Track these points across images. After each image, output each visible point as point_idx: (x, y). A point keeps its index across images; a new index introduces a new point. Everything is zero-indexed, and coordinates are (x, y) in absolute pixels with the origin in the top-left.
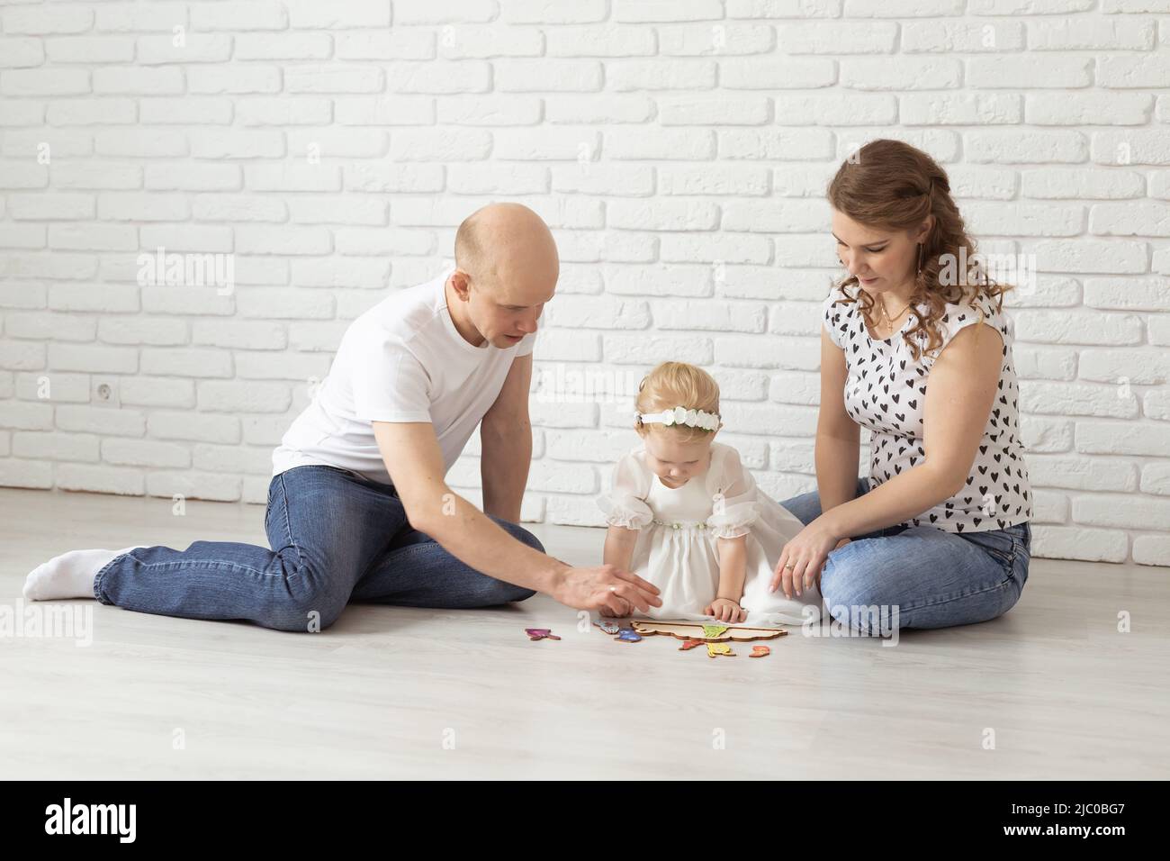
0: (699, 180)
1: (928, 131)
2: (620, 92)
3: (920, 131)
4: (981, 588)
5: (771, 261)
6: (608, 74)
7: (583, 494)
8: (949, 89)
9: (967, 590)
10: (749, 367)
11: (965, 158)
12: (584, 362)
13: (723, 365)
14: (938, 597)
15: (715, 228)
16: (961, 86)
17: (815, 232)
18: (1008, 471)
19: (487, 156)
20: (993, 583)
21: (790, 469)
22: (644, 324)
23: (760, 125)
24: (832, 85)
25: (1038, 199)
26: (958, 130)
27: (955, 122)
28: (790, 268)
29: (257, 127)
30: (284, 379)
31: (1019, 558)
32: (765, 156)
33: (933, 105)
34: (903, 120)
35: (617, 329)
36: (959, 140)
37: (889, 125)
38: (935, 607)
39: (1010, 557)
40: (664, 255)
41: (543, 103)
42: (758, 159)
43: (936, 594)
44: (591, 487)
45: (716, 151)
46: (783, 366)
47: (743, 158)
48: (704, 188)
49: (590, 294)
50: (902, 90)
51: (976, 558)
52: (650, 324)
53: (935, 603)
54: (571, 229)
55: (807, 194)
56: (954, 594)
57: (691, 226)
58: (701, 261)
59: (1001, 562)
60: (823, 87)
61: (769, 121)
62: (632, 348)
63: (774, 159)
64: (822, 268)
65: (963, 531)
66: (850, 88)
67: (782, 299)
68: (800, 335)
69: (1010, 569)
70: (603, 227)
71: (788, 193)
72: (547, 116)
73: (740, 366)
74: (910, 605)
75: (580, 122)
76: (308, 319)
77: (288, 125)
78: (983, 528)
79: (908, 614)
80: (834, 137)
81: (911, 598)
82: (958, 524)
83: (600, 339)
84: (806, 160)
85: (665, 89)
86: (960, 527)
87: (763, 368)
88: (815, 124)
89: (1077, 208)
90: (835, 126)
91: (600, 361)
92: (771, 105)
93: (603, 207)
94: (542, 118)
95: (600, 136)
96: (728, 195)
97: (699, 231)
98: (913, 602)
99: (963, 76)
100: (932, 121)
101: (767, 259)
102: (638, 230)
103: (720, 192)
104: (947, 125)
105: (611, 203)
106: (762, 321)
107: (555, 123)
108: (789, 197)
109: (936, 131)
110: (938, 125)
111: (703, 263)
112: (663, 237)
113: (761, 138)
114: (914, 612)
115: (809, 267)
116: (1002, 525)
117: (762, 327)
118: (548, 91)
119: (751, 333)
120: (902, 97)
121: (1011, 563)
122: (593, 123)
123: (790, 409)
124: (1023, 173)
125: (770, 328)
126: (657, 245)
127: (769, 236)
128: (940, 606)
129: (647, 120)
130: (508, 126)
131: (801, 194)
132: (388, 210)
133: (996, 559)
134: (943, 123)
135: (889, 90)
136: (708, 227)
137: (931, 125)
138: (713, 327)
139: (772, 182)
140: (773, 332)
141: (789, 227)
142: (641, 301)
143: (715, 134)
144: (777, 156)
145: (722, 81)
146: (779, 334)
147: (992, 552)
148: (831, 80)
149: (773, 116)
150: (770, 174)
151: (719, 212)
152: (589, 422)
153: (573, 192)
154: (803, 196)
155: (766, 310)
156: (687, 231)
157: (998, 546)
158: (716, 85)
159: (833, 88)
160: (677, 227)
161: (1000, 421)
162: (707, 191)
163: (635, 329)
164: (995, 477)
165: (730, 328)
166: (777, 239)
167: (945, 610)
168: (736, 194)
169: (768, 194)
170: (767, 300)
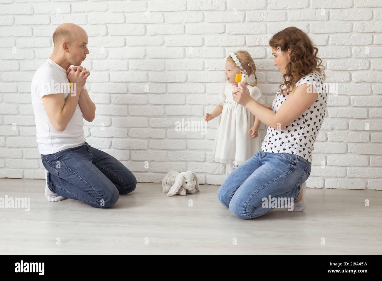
0: (180, 65)
1: (256, 48)
2: (152, 35)
3: (253, 48)
5: (205, 92)
6: (147, 29)
8: (262, 34)
15: (186, 81)
16: (266, 33)
19: (106, 58)
21: (213, 161)
23: (200, 46)
24: (223, 33)
27: (264, 45)
28: (211, 94)
29: (24, 48)
32: (202, 57)
33: (257, 39)
34: (247, 44)
37: (243, 46)
40: (169, 91)
41: (125, 40)
42: (199, 58)
45: (185, 55)
46: (210, 127)
47: (194, 58)
50: (247, 34)
54: (136, 82)
55: (216, 70)
57: (178, 81)
58: (181, 92)
60: (221, 33)
61: (203, 45)
63: (205, 58)
66: (230, 34)
67: (209, 105)
70: (148, 81)
72: (127, 43)
75: (138, 46)
77: (35, 47)
80: (224, 50)
82: (278, 150)
84: (216, 58)
85: (167, 34)
88: (218, 46)
90: (225, 46)
92: (203, 39)
93: (147, 75)
94: (125, 45)
95: (146, 50)
96: (190, 70)
99: (267, 30)
100: (257, 44)
101: (204, 92)
103: (187, 69)
104: (262, 46)
105: (150, 73)
106: (202, 112)
107: (129, 46)
108: (210, 70)
109: (258, 48)
110: (259, 46)
112: (169, 85)
113: (200, 51)
117: (202, 114)
118: (127, 35)
120: (247, 37)
122: (143, 46)
127: (205, 84)
129: (161, 45)
130: (113, 47)
131: (214, 69)
134: (260, 45)
135: (243, 34)
136: (183, 81)
137: (257, 46)
139: (204, 66)
141: (211, 80)
143: (184, 49)
144: (206, 57)
145: (187, 32)
148: (223, 31)
149: (204, 43)
150: (204, 63)
151: (187, 76)
153: (137, 70)
155: (204, 108)
158: (185, 33)
159: (223, 34)
162: (182, 69)
165: (192, 115)
166: (207, 84)
168: (193, 70)
169: (203, 69)
170: (204, 105)
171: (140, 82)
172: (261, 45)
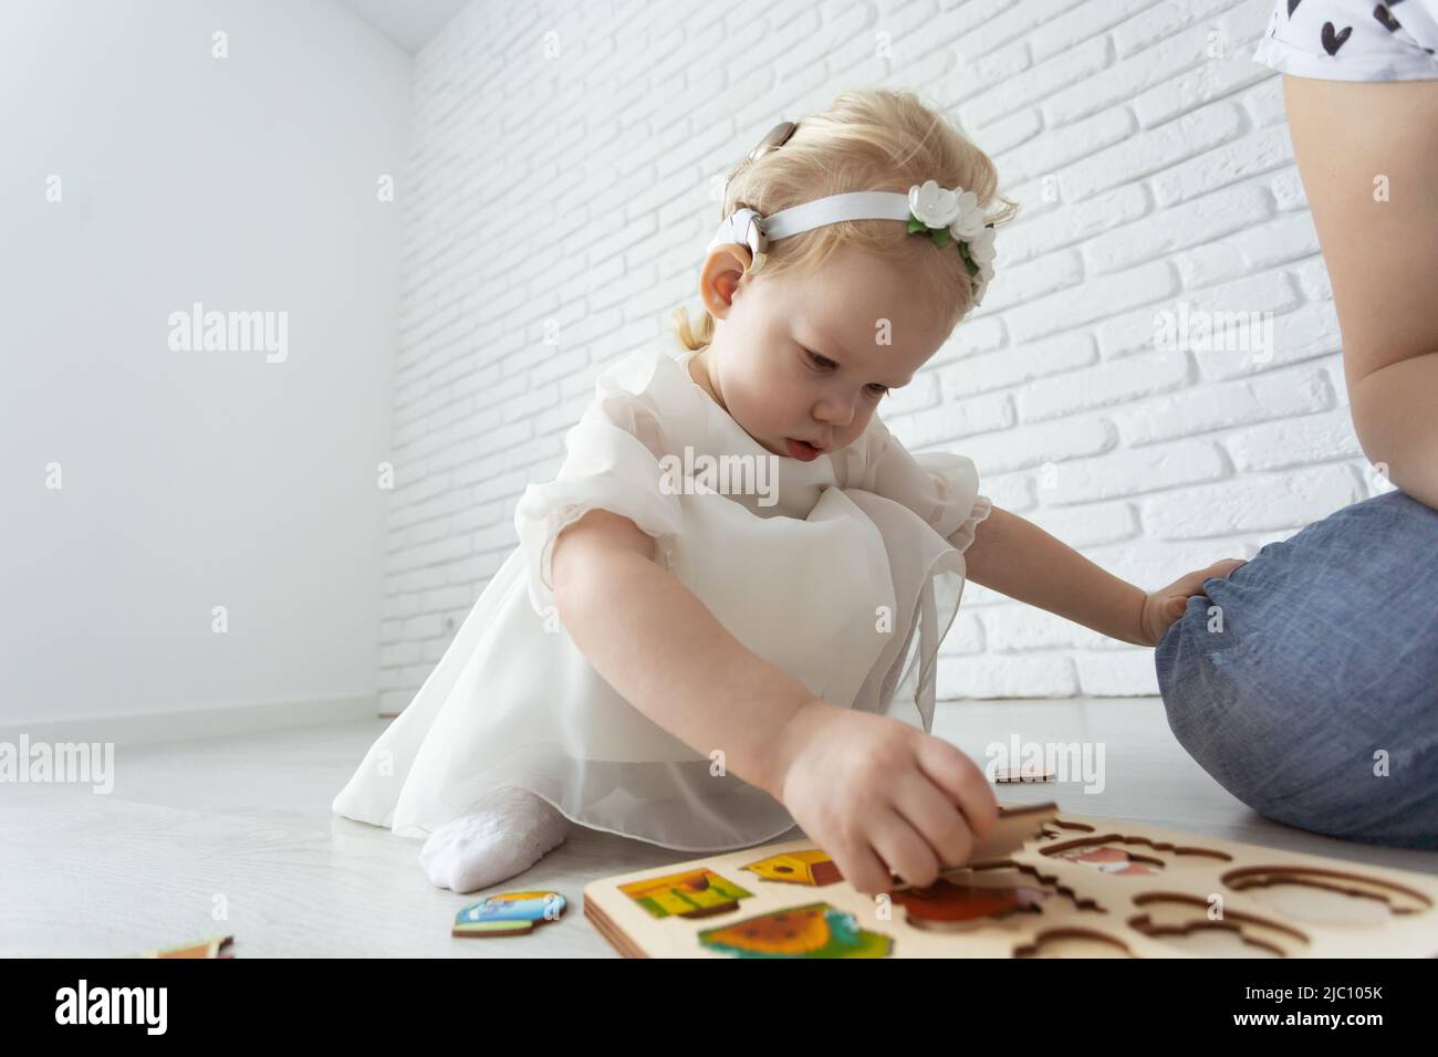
1: (1186, 119)
3: (1174, 124)
5: (1004, 342)
10: (1004, 471)
11: (1257, 124)
24: (1037, 133)
26: (1236, 98)
27: (1224, 91)
28: (1032, 341)
33: (1186, 84)
34: (1143, 122)
36: (1239, 109)
37: (1126, 138)
46: (1050, 459)
55: (1033, 253)
60: (1027, 139)
64: (1075, 327)
67: (1029, 379)
68: (1065, 414)
71: (1009, 262)
87: (1021, 468)
90: (1052, 171)
100: (1189, 101)
101: (998, 341)
104: (1214, 99)
106: (1009, 413)
110: (1199, 105)
115: (1058, 331)
117: (1010, 419)
119: (998, 430)
120: (1136, 102)
123: (1073, 511)
125: (1022, 415)
127: (996, 313)
134: (1206, 100)
135: (1115, 102)
137: (1189, 111)
140: (1026, 422)
141: (1020, 296)
146: (1035, 422)
148: (1036, 127)
155: (1011, 399)
159: (1036, 137)
165: (969, 432)
166: (1006, 316)
170: (1009, 386)
172: (1207, 96)
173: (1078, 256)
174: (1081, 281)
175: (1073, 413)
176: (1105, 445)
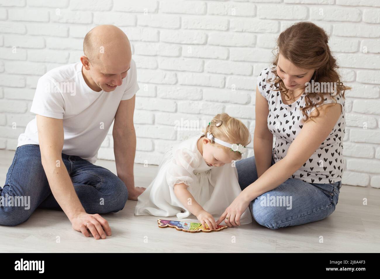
0: (199, 23)
4: (320, 208)
5: (228, 58)
7: (147, 151)
9: (314, 210)
10: (217, 101)
12: (149, 97)
13: (207, 101)
14: (302, 214)
15: (205, 44)
17: (246, 47)
18: (336, 160)
19: (110, 9)
20: (325, 206)
22: (174, 82)
23: (225, 1)
25: (339, 36)
28: (236, 61)
30: (24, 100)
31: (336, 195)
32: (227, 14)
35: (163, 84)
38: (301, 218)
39: (332, 194)
40: (183, 54)
42: (224, 15)
43: (302, 212)
44: (150, 148)
45: (207, 11)
46: (231, 102)
47: (218, 14)
48: (201, 27)
49: (152, 69)
51: (319, 195)
52: (177, 82)
53: (301, 217)
54: (145, 41)
55: (244, 31)
56: (309, 211)
57: (195, 42)
58: (199, 57)
59: (328, 196)
62: (169, 92)
63: (231, 16)
64: (249, 62)
65: (314, 183)
67: (232, 74)
69: (332, 200)
70: (158, 41)
71: (236, 30)
73: (214, 101)
74: (291, 218)
76: (34, 75)
78: (322, 182)
79: (289, 222)
81: (291, 215)
82: (312, 179)
83: (156, 88)
84: (244, 17)
86: (313, 181)
87: (223, 102)
88: (248, 1)
89: (356, 41)
91: (156, 97)
93: (159, 33)
95: (158, 3)
96: (211, 30)
97: (198, 44)
98: (292, 217)
101: (226, 57)
102: (173, 43)
103: (208, 28)
105: (162, 31)
106: (223, 83)
108: (237, 32)
111: (200, 58)
112: (183, 46)
114: (292, 221)
115: (244, 61)
116: (330, 182)
117: (223, 85)
119: (218, 87)
121: (333, 196)
124: (334, 25)
125: (226, 86)
126: (181, 50)
127: (228, 48)
128: (303, 218)
131: (241, 30)
132: (68, 31)
133: (327, 195)
136: (202, 43)
138: (203, 85)
139: (229, 25)
140: (227, 88)
142: (173, 73)
147: (325, 192)
150: (229, 22)
151: (207, 37)
152: (150, 122)
153: (146, 26)
154: (242, 32)
155: (225, 78)
156: (193, 44)
157: (328, 189)
160: (189, 42)
161: (337, 139)
162: (202, 28)
163: (170, 84)
164: (330, 163)
165: (210, 85)
166: (231, 49)
167: (305, 219)
168: (214, 30)
169: (228, 30)
170: (225, 74)
171: (149, 42)
173: (256, 37)
174: (255, 47)
175: (241, 89)
176: (247, 102)
